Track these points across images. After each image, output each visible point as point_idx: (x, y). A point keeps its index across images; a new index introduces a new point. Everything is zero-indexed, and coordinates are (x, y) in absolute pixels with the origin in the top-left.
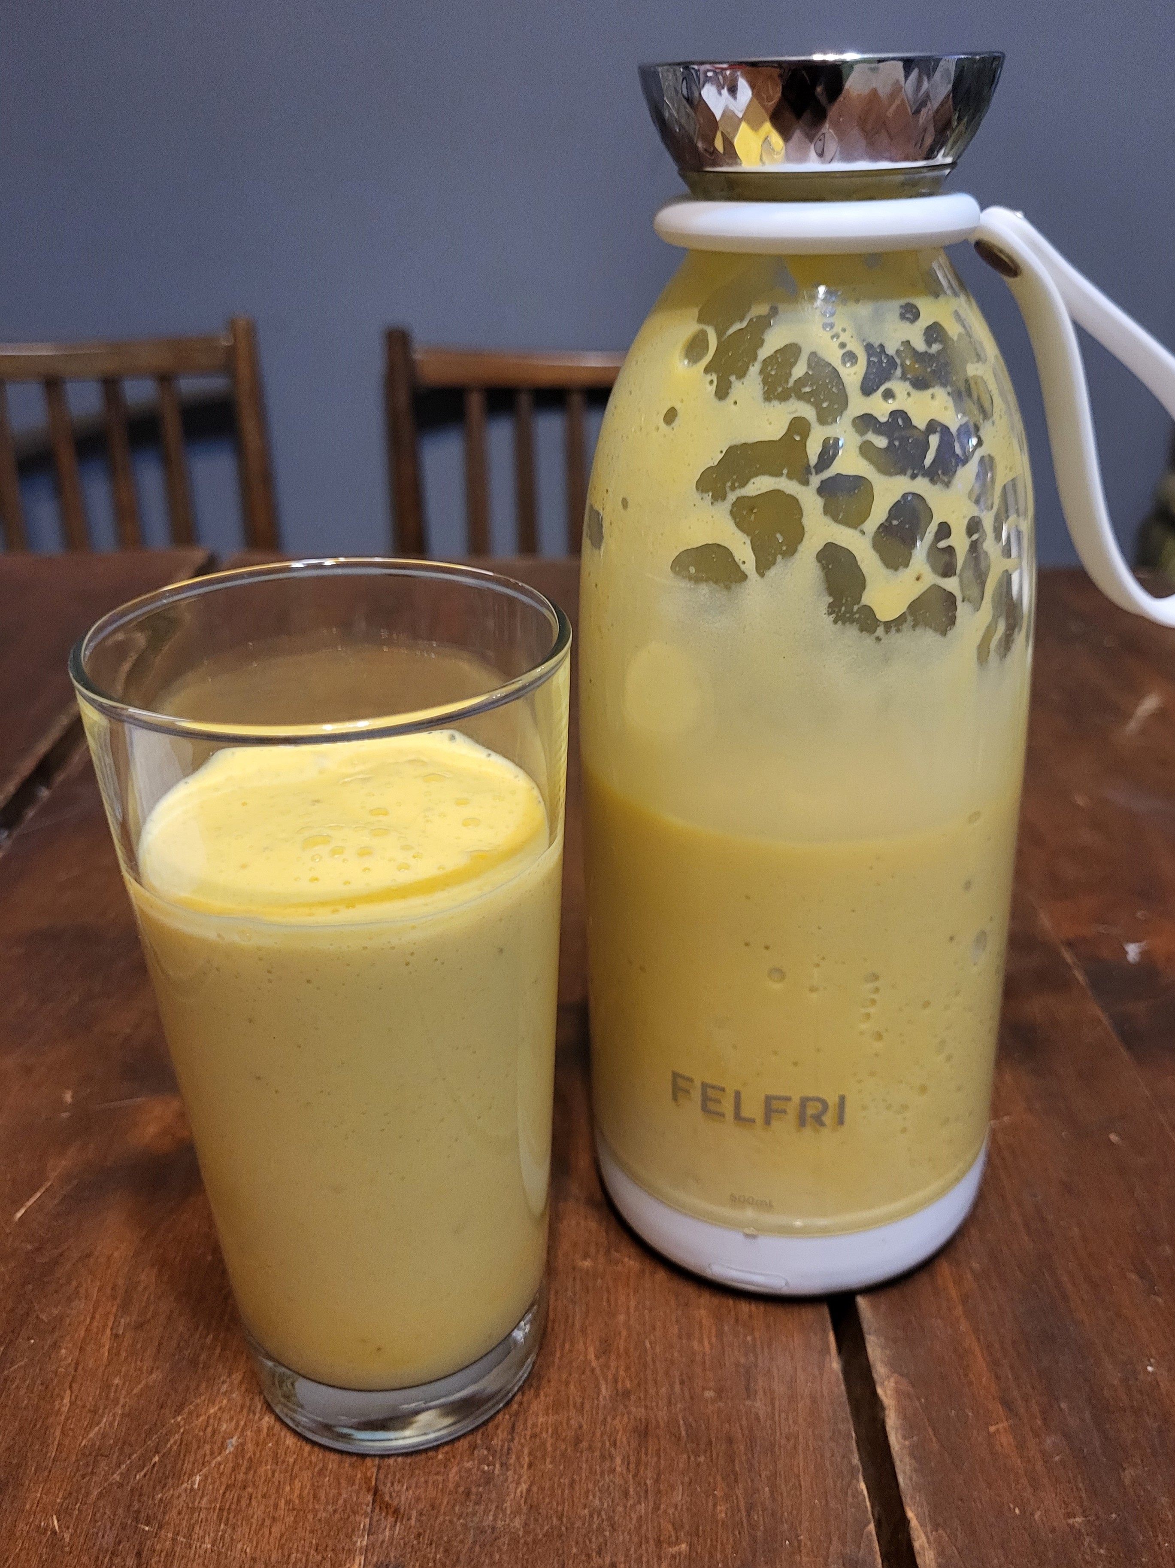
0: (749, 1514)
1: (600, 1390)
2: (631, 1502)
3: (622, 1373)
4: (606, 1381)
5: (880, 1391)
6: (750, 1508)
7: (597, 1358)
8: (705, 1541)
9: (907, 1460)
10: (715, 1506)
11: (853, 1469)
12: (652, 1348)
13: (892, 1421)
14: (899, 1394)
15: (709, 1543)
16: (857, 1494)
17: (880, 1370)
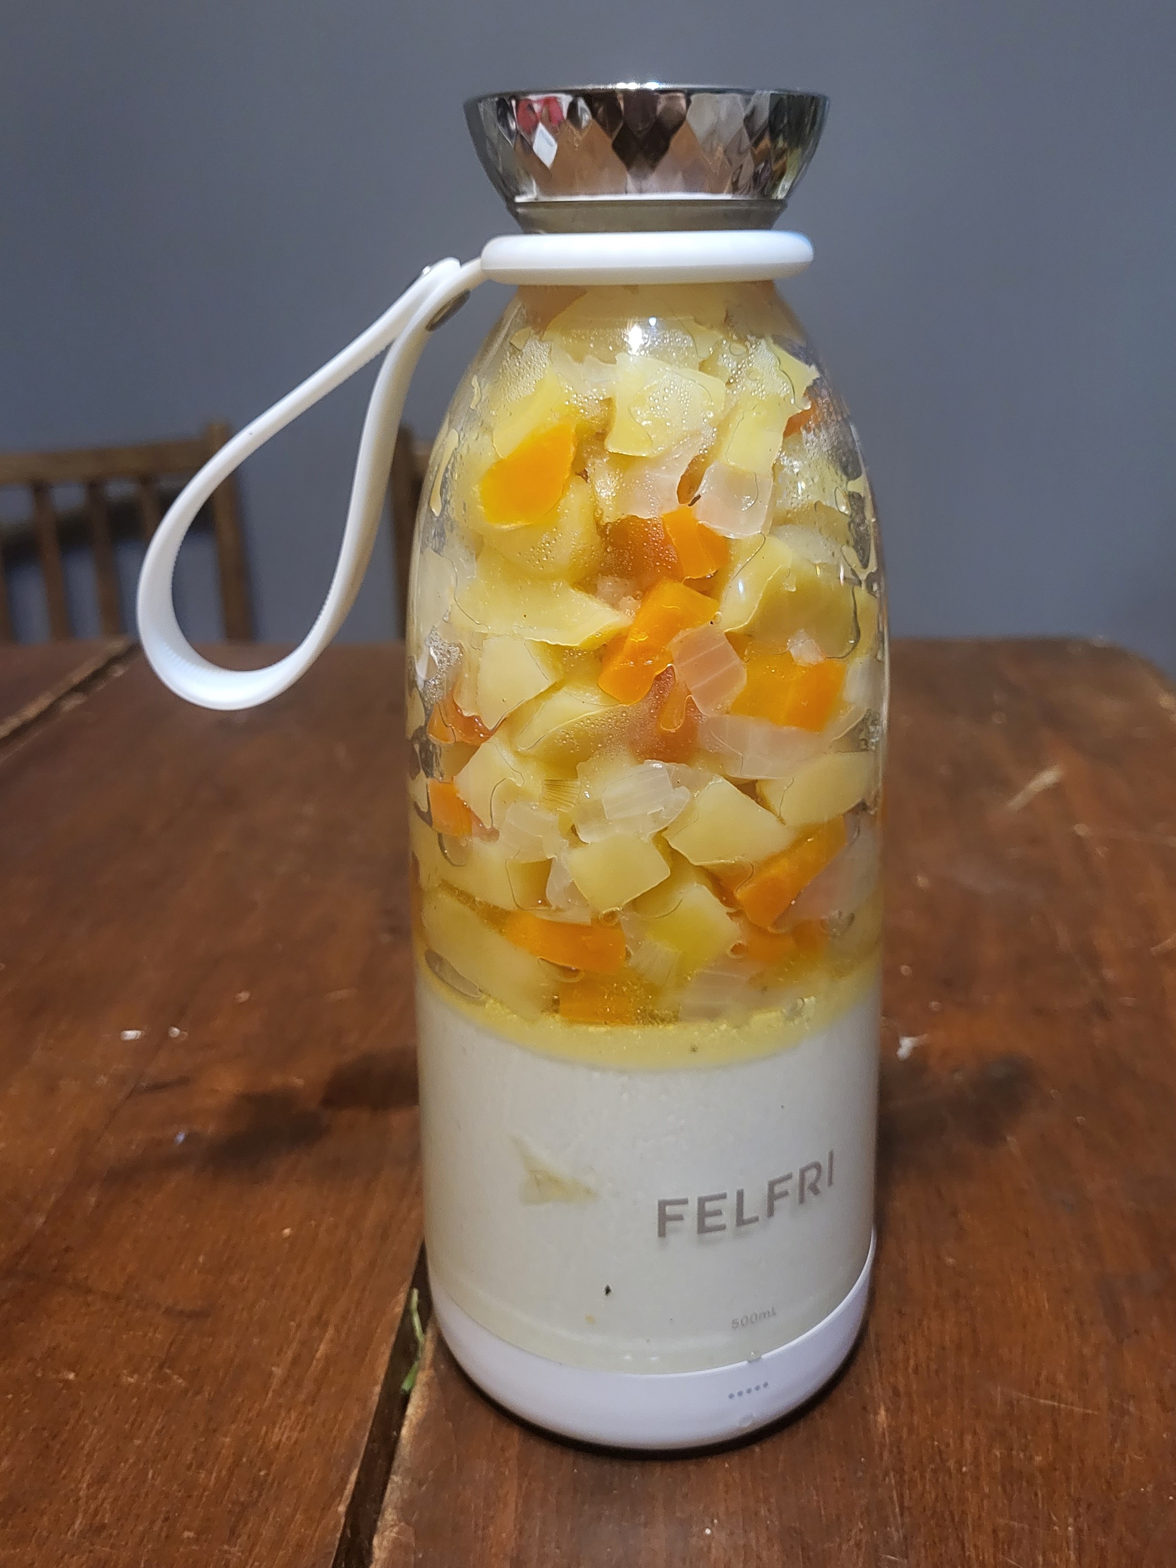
1: (73, 1523)
3: (107, 1506)
4: (85, 1512)
7: (89, 1487)
12: (153, 1478)
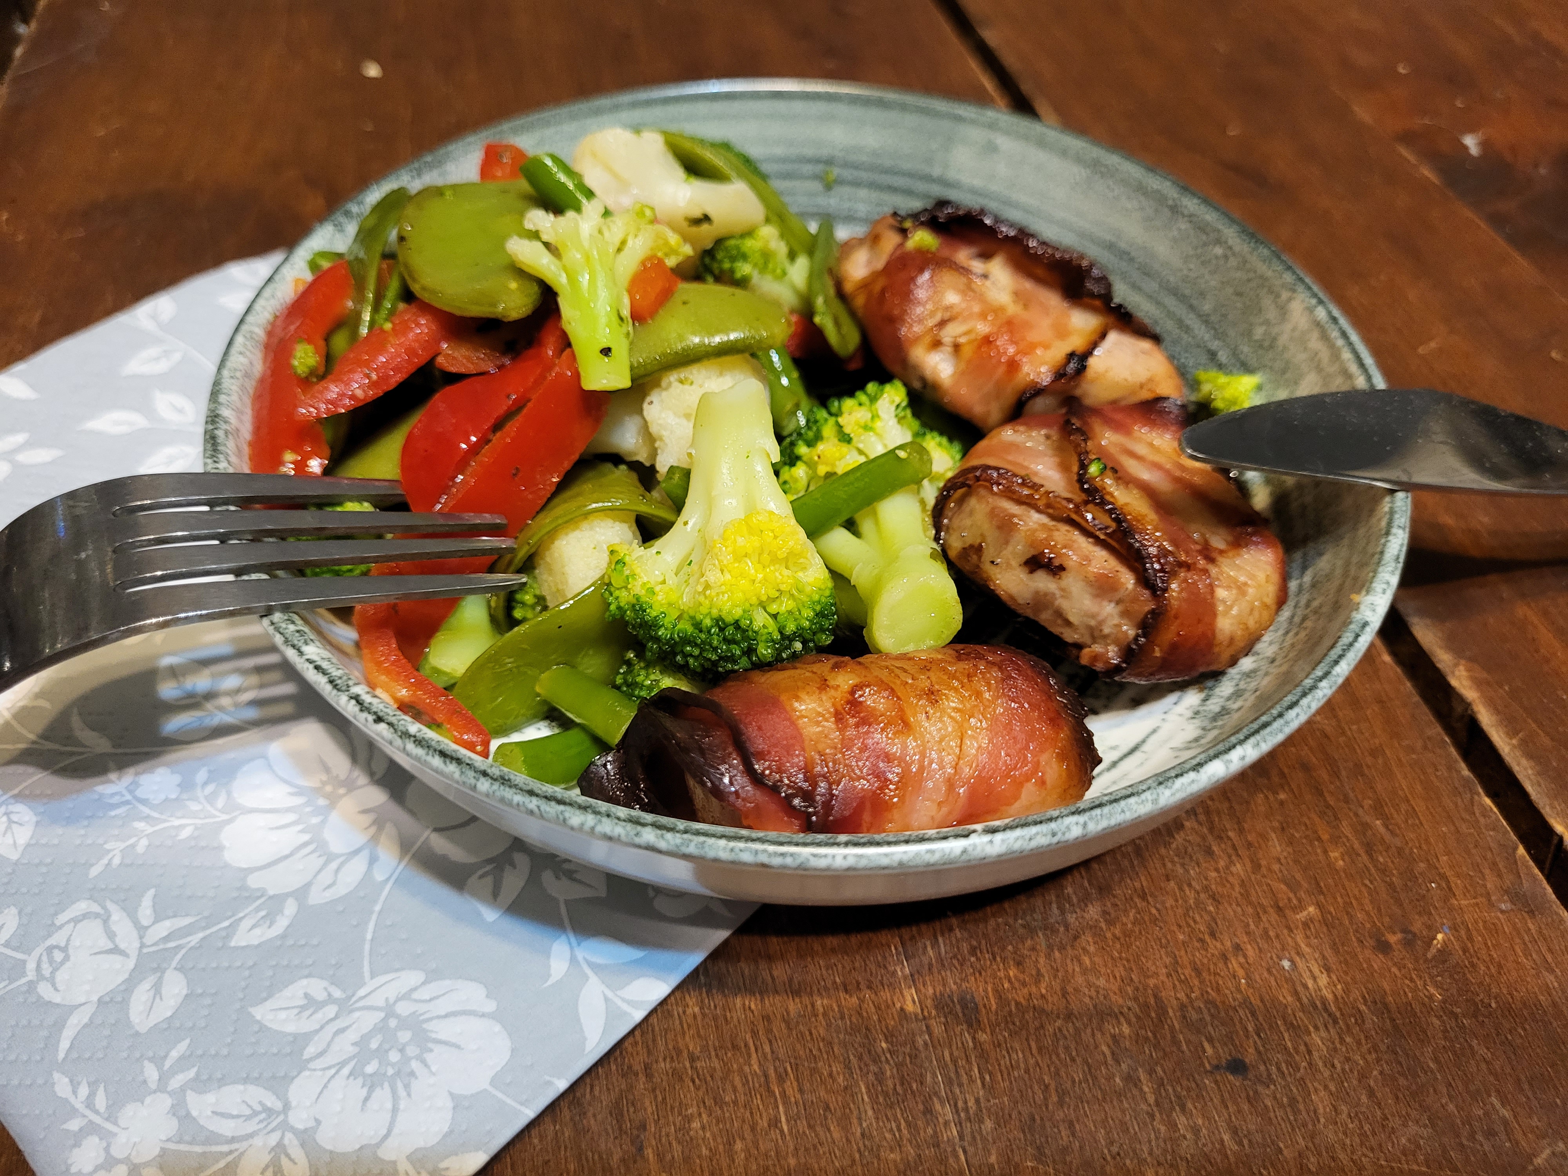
0: (1370, 856)
2: (1222, 864)
5: (1454, 682)
6: (1369, 848)
8: (1335, 898)
9: (1524, 762)
10: (1325, 852)
11: (1466, 781)
13: (1486, 718)
14: (1478, 684)
15: (1339, 899)
16: (1485, 813)
17: (1443, 658)
